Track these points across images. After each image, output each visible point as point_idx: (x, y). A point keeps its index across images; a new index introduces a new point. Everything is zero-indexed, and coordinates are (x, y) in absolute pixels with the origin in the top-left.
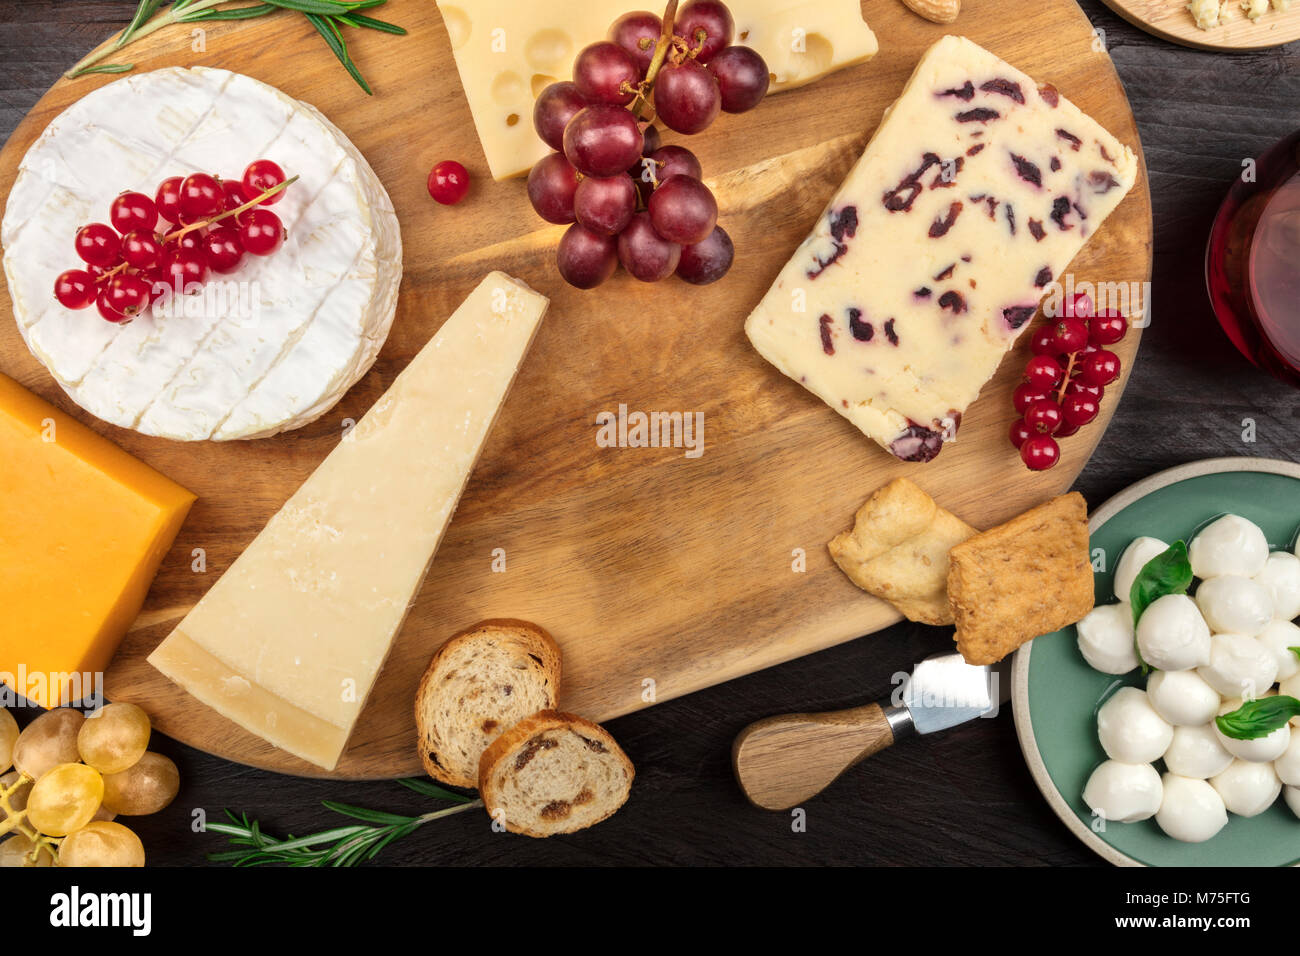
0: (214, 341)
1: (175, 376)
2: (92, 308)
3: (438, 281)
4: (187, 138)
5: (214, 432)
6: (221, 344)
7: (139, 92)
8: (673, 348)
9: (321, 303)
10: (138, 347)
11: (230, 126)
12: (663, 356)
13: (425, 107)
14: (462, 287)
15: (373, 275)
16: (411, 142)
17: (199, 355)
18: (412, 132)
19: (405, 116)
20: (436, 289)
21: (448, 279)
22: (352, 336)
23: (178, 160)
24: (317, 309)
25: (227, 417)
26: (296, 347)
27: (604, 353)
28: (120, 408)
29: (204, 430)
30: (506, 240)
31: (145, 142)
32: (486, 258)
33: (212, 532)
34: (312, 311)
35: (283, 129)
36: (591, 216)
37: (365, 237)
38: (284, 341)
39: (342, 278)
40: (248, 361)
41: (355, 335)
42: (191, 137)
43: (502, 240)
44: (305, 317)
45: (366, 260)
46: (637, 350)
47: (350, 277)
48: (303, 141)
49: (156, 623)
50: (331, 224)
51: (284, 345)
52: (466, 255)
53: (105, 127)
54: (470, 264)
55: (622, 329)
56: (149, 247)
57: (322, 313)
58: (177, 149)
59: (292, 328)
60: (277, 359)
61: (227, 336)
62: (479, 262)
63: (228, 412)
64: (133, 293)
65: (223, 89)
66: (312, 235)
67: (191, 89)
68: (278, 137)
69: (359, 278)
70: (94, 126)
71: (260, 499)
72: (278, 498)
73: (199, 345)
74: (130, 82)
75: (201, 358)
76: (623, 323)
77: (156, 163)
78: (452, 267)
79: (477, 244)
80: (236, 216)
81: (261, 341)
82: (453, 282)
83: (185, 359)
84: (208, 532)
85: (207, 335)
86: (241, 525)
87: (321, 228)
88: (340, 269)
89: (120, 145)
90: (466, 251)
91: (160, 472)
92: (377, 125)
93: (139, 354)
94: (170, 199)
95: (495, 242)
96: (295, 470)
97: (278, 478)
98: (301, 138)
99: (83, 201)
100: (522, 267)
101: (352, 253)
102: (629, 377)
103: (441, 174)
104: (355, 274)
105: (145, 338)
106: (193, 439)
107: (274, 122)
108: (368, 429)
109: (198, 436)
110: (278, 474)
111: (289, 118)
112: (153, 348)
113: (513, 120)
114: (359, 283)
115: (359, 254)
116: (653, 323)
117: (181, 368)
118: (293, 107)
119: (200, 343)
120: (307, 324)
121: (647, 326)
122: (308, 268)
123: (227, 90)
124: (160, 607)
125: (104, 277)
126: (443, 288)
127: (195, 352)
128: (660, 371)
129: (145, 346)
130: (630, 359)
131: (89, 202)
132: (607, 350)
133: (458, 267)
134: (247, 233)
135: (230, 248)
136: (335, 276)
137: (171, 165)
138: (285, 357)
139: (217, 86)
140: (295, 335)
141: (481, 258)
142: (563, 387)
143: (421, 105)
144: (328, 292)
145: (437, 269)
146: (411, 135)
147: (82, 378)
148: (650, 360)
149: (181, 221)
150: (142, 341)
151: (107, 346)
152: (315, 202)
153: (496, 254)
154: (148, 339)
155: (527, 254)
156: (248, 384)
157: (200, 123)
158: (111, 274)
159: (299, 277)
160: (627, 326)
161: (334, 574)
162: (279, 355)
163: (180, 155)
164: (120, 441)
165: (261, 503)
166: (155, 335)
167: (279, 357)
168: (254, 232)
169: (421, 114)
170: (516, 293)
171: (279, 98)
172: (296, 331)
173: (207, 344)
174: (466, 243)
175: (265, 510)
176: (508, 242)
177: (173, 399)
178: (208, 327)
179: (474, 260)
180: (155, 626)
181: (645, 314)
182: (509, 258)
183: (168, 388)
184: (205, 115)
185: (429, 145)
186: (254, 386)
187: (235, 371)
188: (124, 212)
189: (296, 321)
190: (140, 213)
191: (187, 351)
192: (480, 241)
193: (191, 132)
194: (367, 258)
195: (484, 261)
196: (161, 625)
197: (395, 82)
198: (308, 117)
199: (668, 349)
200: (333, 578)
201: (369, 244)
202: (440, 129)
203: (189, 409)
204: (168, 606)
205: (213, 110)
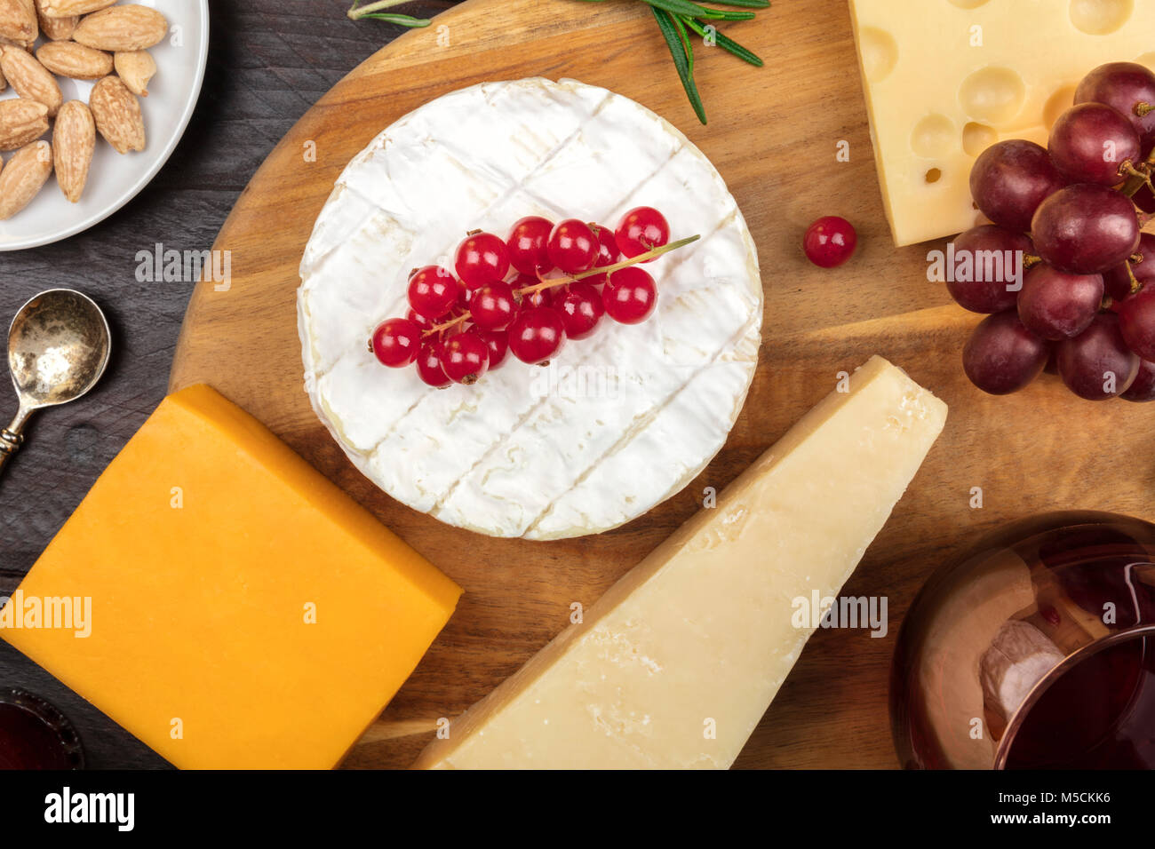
0: (542, 417)
1: (487, 454)
2: (411, 368)
3: (795, 358)
4: (542, 165)
5: (529, 529)
6: (549, 421)
7: (494, 105)
8: (1080, 472)
9: (684, 386)
10: (449, 414)
11: (597, 156)
12: (1066, 481)
13: (806, 143)
14: (824, 367)
15: (751, 357)
16: (783, 184)
17: (521, 431)
18: (787, 171)
19: (780, 151)
20: (791, 367)
21: (806, 357)
22: (718, 432)
23: (528, 192)
24: (677, 392)
25: (547, 511)
26: (640, 435)
27: (991, 470)
28: (420, 489)
29: (519, 526)
30: (888, 315)
31: (492, 167)
32: (858, 335)
33: (475, 635)
34: (668, 394)
35: (662, 166)
36: (1047, 318)
37: (752, 311)
38: (627, 426)
39: (713, 359)
40: (581, 447)
41: (723, 432)
42: (547, 165)
43: (880, 316)
44: (658, 400)
45: (748, 339)
46: (1032, 470)
47: (724, 358)
48: (685, 184)
49: (390, 737)
50: (707, 289)
51: (625, 432)
52: (833, 329)
53: (443, 143)
54: (836, 341)
55: (1019, 441)
56: (505, 306)
57: (682, 398)
58: (528, 178)
59: (639, 412)
60: (614, 446)
61: (558, 412)
62: (848, 340)
63: (546, 505)
64: (473, 358)
65: (596, 112)
66: (679, 299)
67: (558, 108)
68: (653, 175)
69: (734, 359)
70: (433, 141)
71: (537, 602)
72: (561, 603)
73: (521, 419)
74: (484, 92)
75: (522, 436)
76: (1020, 435)
77: (501, 193)
78: (814, 342)
79: (848, 317)
80: (608, 275)
81: (600, 423)
82: (813, 361)
83: (502, 435)
84: (469, 634)
85: (534, 408)
86: (512, 630)
87: (692, 292)
88: (711, 346)
89: (460, 166)
90: (834, 325)
91: (422, 555)
92: (744, 159)
93: (448, 423)
94: (525, 244)
95: (871, 316)
96: (586, 572)
97: (565, 579)
98: (684, 180)
99: (407, 230)
100: (902, 351)
101: (732, 328)
102: (1020, 503)
103: (824, 233)
104: (730, 354)
105: (458, 405)
106: (503, 536)
107: (652, 157)
108: (710, 544)
109: (509, 533)
110: (564, 574)
111: (673, 154)
112: (465, 417)
113: (933, 176)
114: (735, 367)
115: (740, 332)
116: (1058, 439)
117: (495, 446)
118: (680, 140)
119: (523, 418)
120: (658, 409)
121: (1050, 441)
122: (667, 339)
123: (602, 113)
124: (399, 719)
125: (433, 331)
126: (799, 367)
127: (515, 428)
128: (1057, 500)
129: (458, 415)
130: (1023, 480)
131: (414, 233)
132: (996, 464)
133: (822, 343)
134: (616, 295)
135: (587, 309)
136: (704, 354)
137: (518, 197)
138: (625, 446)
139: (590, 108)
140: (642, 421)
141: (852, 335)
142: (932, 505)
143: (803, 139)
144: (694, 375)
145: (795, 342)
146: (785, 175)
147: (377, 446)
148: (1048, 484)
149: (538, 274)
150: (455, 409)
151: (410, 409)
152: (690, 259)
153: (873, 332)
154: (463, 406)
155: (910, 337)
156: (577, 474)
157: (560, 148)
158: (441, 328)
159: (656, 349)
160: (1025, 440)
161: (647, 717)
162: (619, 442)
163: (531, 186)
164: (378, 511)
165: (538, 607)
166: (472, 402)
167: (618, 445)
168: (623, 295)
169: (801, 150)
170: (918, 395)
171: (665, 129)
172: (643, 416)
173: (534, 418)
174: (835, 314)
175: (542, 615)
176: (888, 319)
177: (483, 483)
178: (537, 400)
179: (843, 337)
180: (390, 740)
181: (1049, 426)
182: (887, 338)
183: (478, 467)
184: (568, 140)
185: (805, 189)
186: (583, 477)
187: (563, 457)
188: (473, 258)
189: (644, 405)
190: (492, 259)
191: (506, 426)
192: (852, 314)
193: (548, 159)
194: (750, 336)
195: (855, 338)
196: (398, 740)
197: (774, 107)
198: (697, 155)
199: (1073, 473)
200: (645, 722)
201: (755, 319)
202: (823, 171)
203: (501, 498)
204: (410, 718)
205: (580, 133)
